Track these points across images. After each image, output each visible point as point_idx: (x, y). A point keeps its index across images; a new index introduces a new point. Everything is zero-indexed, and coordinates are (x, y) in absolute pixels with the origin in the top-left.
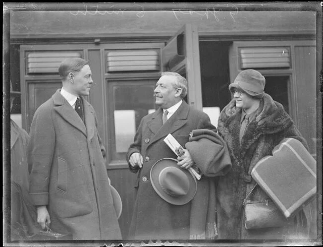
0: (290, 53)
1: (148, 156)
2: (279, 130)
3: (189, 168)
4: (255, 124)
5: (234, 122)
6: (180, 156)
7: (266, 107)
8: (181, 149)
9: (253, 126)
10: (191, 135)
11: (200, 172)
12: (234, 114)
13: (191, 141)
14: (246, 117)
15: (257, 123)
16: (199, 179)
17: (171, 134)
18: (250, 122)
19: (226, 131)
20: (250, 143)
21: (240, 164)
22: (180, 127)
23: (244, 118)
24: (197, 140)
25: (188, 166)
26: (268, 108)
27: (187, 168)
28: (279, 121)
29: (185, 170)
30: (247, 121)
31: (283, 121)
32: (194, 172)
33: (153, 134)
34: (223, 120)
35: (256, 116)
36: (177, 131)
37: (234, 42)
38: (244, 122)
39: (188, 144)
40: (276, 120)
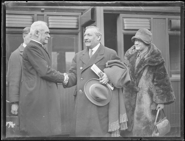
0: (150, 22)
1: (82, 78)
2: (156, 64)
3: (106, 84)
4: (143, 59)
5: (133, 57)
6: (101, 77)
7: (151, 51)
8: (101, 73)
9: (142, 61)
10: (107, 64)
11: (113, 86)
12: (133, 53)
13: (107, 67)
14: (139, 56)
15: (145, 59)
16: (113, 90)
17: (95, 64)
18: (141, 58)
19: (128, 62)
20: (140, 70)
21: (134, 80)
22: (100, 59)
23: (138, 56)
24: (110, 67)
25: (106, 83)
26: (152, 51)
27: (105, 84)
28: (157, 59)
29: (105, 85)
30: (140, 57)
31: (160, 60)
32: (109, 86)
33: (84, 64)
34: (127, 56)
35: (145, 55)
36: (99, 62)
37: (120, 14)
38: (138, 58)
39: (105, 70)
40: (156, 58)
